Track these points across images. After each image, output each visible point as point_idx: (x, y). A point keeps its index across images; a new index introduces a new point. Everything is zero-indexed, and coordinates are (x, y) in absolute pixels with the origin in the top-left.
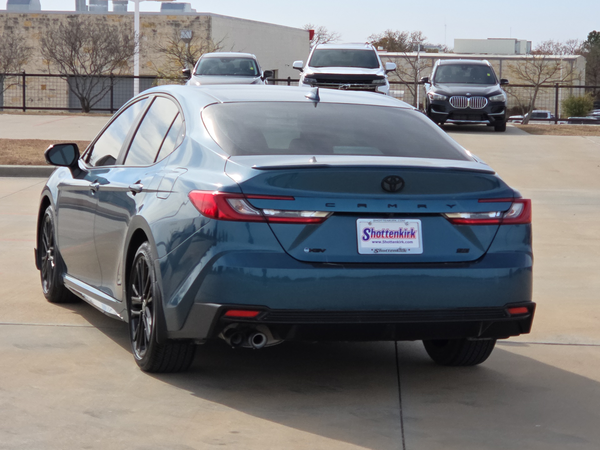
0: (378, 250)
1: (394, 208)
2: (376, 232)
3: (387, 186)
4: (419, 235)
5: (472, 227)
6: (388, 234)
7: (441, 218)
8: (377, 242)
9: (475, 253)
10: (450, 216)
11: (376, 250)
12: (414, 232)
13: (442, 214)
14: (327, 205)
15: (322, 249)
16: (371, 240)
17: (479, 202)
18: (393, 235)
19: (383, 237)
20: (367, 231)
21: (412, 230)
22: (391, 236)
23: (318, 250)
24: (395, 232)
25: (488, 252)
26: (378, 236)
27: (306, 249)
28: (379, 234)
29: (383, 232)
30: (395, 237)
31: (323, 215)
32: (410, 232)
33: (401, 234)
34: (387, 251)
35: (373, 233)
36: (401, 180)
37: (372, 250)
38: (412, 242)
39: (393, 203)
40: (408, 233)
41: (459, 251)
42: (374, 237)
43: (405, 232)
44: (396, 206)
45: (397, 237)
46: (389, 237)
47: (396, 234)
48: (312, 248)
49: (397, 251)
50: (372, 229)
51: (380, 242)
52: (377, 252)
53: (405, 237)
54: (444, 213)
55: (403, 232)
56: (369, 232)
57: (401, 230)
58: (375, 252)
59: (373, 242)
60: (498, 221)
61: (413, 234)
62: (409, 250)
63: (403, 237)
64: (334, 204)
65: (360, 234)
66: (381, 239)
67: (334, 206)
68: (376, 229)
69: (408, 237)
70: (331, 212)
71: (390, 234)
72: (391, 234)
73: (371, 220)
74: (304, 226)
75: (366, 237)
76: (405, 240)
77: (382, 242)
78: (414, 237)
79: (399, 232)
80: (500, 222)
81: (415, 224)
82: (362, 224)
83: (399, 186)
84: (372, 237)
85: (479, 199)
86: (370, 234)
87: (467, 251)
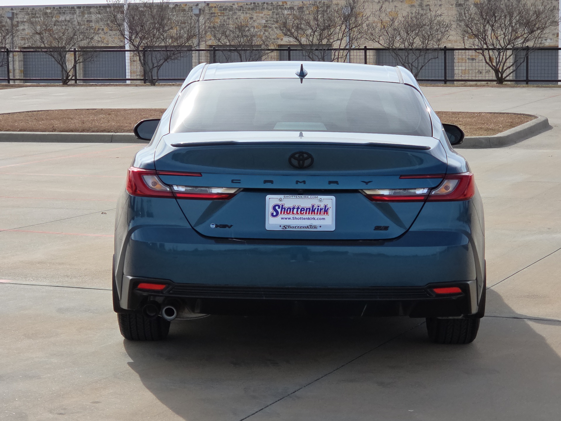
0: (287, 226)
1: (302, 184)
2: (286, 209)
3: (295, 162)
4: (332, 212)
5: (391, 204)
6: (299, 210)
7: (359, 194)
8: (286, 219)
9: (395, 231)
10: (368, 192)
11: (284, 226)
12: (328, 209)
13: (360, 191)
14: (233, 181)
15: (229, 225)
16: (280, 216)
17: (400, 178)
18: (305, 212)
19: (293, 213)
20: (277, 207)
21: (326, 206)
22: (302, 212)
23: (224, 226)
24: (307, 209)
25: (410, 230)
26: (288, 212)
27: (213, 225)
28: (290, 210)
29: (294, 208)
30: (306, 213)
31: (232, 191)
32: (323, 209)
33: (313, 211)
34: (297, 228)
35: (283, 209)
36: (310, 156)
37: (280, 226)
38: (324, 219)
39: (301, 179)
40: (321, 209)
41: (377, 228)
42: (284, 213)
43: (318, 209)
44: (304, 182)
45: (309, 213)
46: (299, 214)
47: (308, 210)
48: (218, 224)
49: (308, 227)
50: (282, 206)
51: (289, 219)
52: (286, 228)
53: (317, 214)
54: (362, 190)
55: (315, 209)
56: (279, 208)
57: (313, 206)
58: (283, 228)
59: (282, 219)
60: (423, 198)
61: (326, 211)
62: (320, 227)
63: (314, 214)
64: (240, 180)
65: (269, 210)
66: (291, 216)
67: (240, 183)
68: (286, 206)
69: (320, 214)
70: (240, 188)
71: (301, 211)
72: (303, 210)
73: (282, 196)
74: (210, 202)
75: (275, 214)
76: (316, 217)
77: (292, 218)
78: (327, 214)
79: (311, 208)
80: (426, 199)
81: (329, 201)
82: (272, 200)
83: (307, 162)
84: (281, 213)
85: (401, 176)
86: (279, 210)
87: (386, 228)
